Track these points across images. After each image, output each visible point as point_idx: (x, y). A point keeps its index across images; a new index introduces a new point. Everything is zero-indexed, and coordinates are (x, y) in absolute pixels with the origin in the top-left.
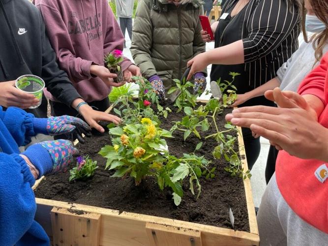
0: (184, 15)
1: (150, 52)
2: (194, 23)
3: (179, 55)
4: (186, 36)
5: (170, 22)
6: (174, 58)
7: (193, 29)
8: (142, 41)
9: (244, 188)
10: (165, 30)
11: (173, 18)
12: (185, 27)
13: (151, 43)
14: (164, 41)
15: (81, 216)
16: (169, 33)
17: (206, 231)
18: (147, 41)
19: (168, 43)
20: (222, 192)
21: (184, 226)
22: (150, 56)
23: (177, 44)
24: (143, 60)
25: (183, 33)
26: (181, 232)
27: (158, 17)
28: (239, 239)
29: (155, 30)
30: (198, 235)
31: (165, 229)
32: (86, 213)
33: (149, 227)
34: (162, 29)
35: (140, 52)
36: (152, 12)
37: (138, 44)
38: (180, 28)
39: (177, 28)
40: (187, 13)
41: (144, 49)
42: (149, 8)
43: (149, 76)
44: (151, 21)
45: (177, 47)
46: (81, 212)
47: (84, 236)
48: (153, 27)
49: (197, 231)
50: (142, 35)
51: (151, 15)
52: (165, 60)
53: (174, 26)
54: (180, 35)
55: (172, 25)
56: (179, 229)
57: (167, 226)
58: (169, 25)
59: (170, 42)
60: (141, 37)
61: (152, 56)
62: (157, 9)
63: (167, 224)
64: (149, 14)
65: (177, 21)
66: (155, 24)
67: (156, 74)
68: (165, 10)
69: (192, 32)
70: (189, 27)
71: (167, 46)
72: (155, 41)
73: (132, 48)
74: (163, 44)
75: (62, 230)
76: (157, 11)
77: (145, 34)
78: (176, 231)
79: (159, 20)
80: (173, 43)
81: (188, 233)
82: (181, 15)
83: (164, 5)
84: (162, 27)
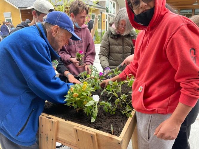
0: (126, 40)
1: (108, 56)
2: (131, 44)
3: (122, 59)
4: (126, 50)
5: (118, 43)
6: (119, 60)
7: (131, 46)
8: (104, 51)
9: (127, 121)
10: (116, 46)
11: (120, 41)
12: (126, 45)
13: (108, 52)
14: (114, 52)
15: (50, 119)
16: (118, 48)
17: (99, 133)
18: (106, 52)
19: (117, 53)
20: (116, 121)
21: (90, 130)
22: (107, 58)
23: (122, 53)
24: (103, 60)
25: (125, 48)
26: (88, 131)
27: (112, 41)
28: (112, 138)
29: (111, 46)
30: (94, 134)
31: (81, 129)
32: (52, 119)
33: (75, 127)
34: (114, 46)
35: (103, 56)
36: (110, 38)
37: (102, 52)
38: (123, 46)
39: (121, 45)
40: (127, 39)
41: (105, 55)
42: (108, 36)
43: (105, 67)
44: (109, 42)
45: (121, 55)
46: (51, 118)
47: (50, 130)
48: (109, 45)
49: (95, 132)
50: (104, 48)
51: (109, 40)
52: (115, 61)
53: (120, 45)
54: (123, 49)
55: (119, 45)
56: (87, 130)
57: (82, 128)
58: (117, 44)
59: (118, 52)
60: (103, 49)
61: (108, 59)
62: (112, 37)
63: (83, 127)
64: (108, 39)
65: (122, 42)
66: (111, 43)
67: (108, 67)
68: (116, 37)
69: (130, 48)
70: (128, 45)
71: (116, 54)
72: (110, 51)
73: (99, 54)
74: (114, 53)
75: (42, 126)
76: (112, 38)
77: (106, 48)
78: (86, 131)
79: (112, 42)
80: (119, 53)
81: (90, 132)
82: (124, 40)
83: (115, 35)
84: (114, 45)
